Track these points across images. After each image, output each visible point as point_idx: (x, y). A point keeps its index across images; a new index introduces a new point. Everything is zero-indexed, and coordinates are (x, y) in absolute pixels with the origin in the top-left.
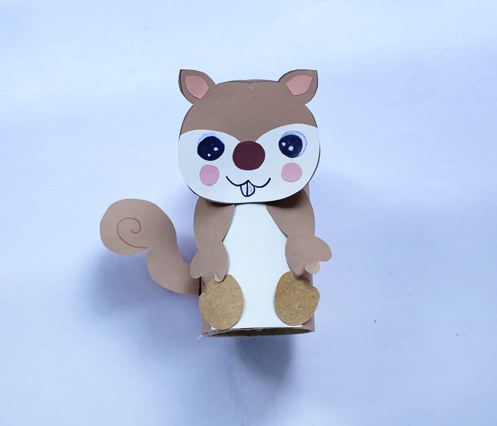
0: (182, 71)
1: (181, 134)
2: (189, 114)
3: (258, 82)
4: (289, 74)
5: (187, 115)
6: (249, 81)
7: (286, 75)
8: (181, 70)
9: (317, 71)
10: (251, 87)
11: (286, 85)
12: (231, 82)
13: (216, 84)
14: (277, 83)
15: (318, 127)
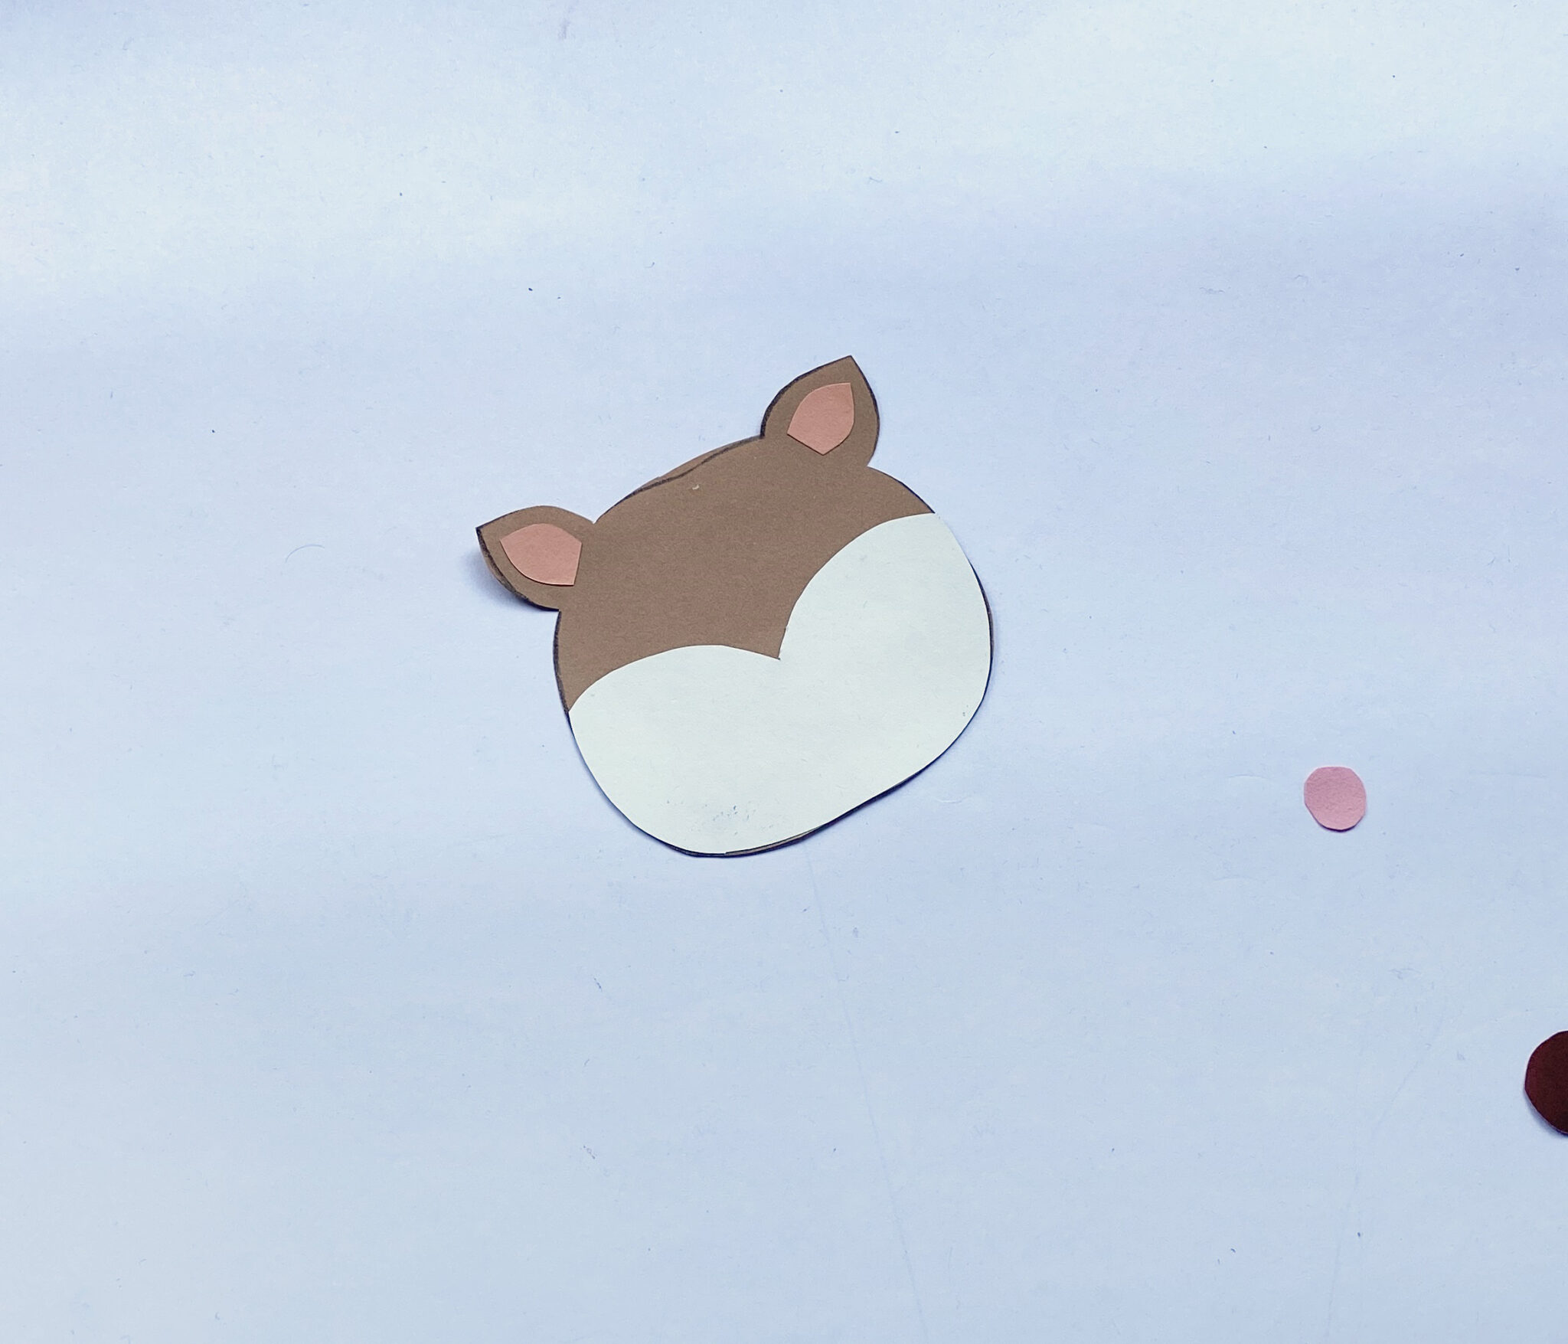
0: (482, 530)
1: (568, 706)
2: (560, 642)
3: (705, 461)
4: (780, 402)
5: (556, 645)
6: (681, 472)
7: (775, 408)
8: (478, 530)
9: (851, 356)
10: (696, 485)
11: (788, 435)
12: (633, 497)
13: (594, 521)
14: (759, 440)
15: (933, 510)
